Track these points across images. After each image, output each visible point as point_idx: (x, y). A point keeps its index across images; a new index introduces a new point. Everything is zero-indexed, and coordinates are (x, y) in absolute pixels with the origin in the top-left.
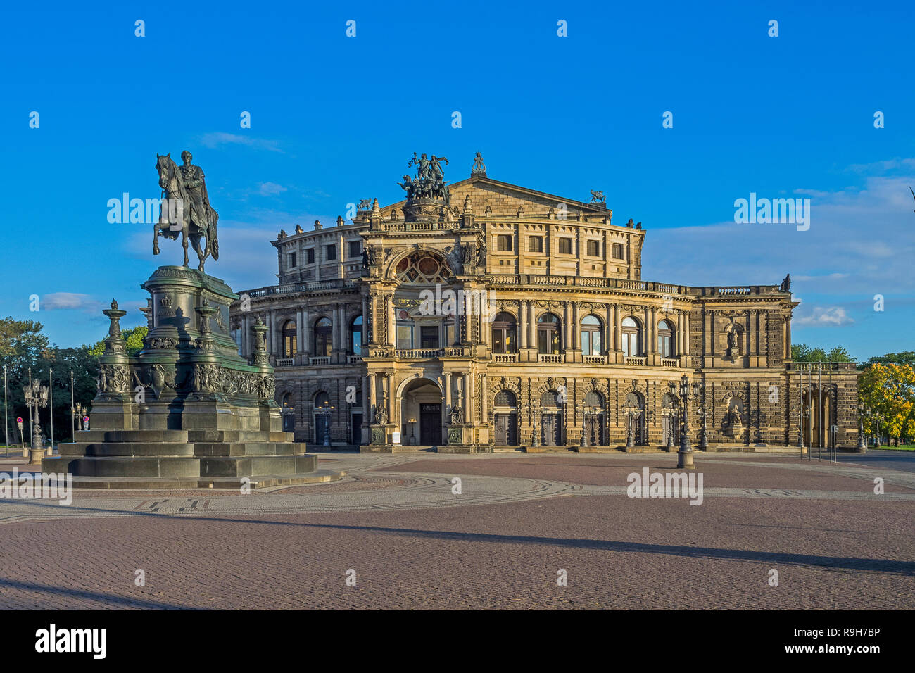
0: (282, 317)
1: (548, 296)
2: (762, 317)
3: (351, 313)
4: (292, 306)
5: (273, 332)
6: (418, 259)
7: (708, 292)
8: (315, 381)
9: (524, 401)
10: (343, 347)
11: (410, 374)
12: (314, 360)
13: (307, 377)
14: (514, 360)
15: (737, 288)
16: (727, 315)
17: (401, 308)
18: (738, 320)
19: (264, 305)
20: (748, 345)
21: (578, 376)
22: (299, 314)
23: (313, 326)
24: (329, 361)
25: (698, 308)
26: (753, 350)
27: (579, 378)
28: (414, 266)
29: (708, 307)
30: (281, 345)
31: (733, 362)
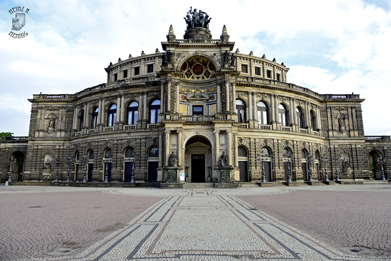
0: (108, 102)
1: (262, 90)
2: (354, 111)
3: (151, 98)
4: (115, 94)
5: (103, 111)
6: (193, 64)
7: (327, 97)
8: (126, 140)
9: (253, 153)
10: (145, 118)
11: (192, 133)
12: (126, 127)
13: (121, 138)
14: (246, 127)
15: (340, 95)
16: (337, 109)
17: (182, 94)
18: (343, 112)
19: (99, 95)
20: (349, 125)
21: (279, 138)
22: (119, 99)
23: (127, 106)
24: (136, 127)
25: (323, 105)
26: (351, 128)
27: (280, 140)
28: (189, 69)
29: (328, 105)
30: (106, 119)
31: (342, 134)
